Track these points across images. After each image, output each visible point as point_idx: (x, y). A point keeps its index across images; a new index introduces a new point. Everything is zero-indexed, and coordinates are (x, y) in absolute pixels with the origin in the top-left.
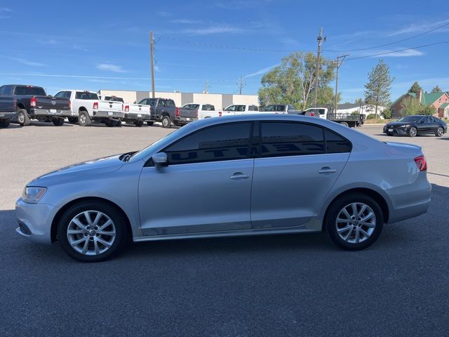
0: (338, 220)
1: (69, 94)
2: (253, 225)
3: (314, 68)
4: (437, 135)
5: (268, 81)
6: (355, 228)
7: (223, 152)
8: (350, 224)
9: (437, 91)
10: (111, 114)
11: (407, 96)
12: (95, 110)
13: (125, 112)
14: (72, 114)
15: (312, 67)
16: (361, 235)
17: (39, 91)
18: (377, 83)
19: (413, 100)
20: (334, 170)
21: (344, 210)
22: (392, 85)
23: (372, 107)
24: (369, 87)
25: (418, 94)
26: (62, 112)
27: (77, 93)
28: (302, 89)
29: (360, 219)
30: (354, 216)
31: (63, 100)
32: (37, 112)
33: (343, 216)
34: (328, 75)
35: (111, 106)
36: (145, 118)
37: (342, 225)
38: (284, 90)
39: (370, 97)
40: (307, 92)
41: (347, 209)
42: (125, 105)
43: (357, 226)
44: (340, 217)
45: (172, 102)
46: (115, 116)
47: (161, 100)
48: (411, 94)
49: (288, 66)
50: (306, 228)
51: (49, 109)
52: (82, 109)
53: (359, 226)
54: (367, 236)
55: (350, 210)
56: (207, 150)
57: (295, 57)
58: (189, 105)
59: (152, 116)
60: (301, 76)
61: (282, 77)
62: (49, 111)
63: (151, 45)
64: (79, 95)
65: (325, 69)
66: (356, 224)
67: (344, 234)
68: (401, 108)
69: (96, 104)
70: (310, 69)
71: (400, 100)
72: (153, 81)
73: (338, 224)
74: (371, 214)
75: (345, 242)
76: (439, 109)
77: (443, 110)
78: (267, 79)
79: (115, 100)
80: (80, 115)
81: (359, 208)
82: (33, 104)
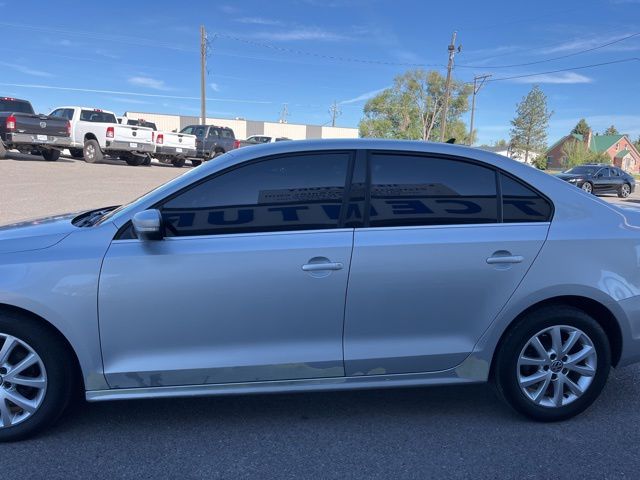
0: (523, 359)
1: (70, 113)
2: (348, 368)
3: (440, 93)
4: (620, 196)
5: (374, 110)
6: (554, 376)
7: (299, 212)
8: (546, 368)
9: (612, 133)
10: (134, 146)
11: (570, 138)
12: (110, 139)
13: (156, 145)
14: (74, 144)
15: (436, 92)
16: (567, 390)
17: (24, 107)
18: (529, 117)
19: (578, 144)
20: (520, 258)
21: (535, 340)
22: (549, 123)
23: (520, 152)
24: (516, 123)
25: (585, 135)
26: (56, 140)
27: (83, 111)
28: (421, 122)
29: (565, 359)
30: (553, 352)
31: (59, 122)
32: (16, 138)
33: (532, 352)
34: (459, 105)
35: (134, 134)
36: (188, 154)
37: (530, 370)
38: (396, 124)
39: (518, 138)
40: (428, 127)
41: (540, 337)
42: (156, 134)
43: (560, 374)
44: (526, 354)
45: (230, 132)
46: (141, 149)
47: (213, 129)
48: (575, 135)
49: (403, 89)
50: (456, 376)
51: (35, 134)
52: (90, 137)
53: (564, 372)
54: (577, 392)
55: (547, 341)
56: (272, 207)
57: (413, 76)
58: (257, 138)
59: (199, 153)
60: (421, 104)
61: (394, 105)
62: (36, 138)
63: (203, 46)
64: (87, 116)
65: (455, 95)
66: (556, 368)
67: (534, 387)
68: (562, 154)
69: (111, 129)
70: (433, 94)
71: (561, 144)
72: (204, 100)
73: (522, 367)
74: (588, 349)
75: (535, 405)
76: (615, 158)
77: (621, 160)
78: (372, 107)
79: (143, 125)
80: (86, 146)
81: (565, 336)
82: (11, 125)
